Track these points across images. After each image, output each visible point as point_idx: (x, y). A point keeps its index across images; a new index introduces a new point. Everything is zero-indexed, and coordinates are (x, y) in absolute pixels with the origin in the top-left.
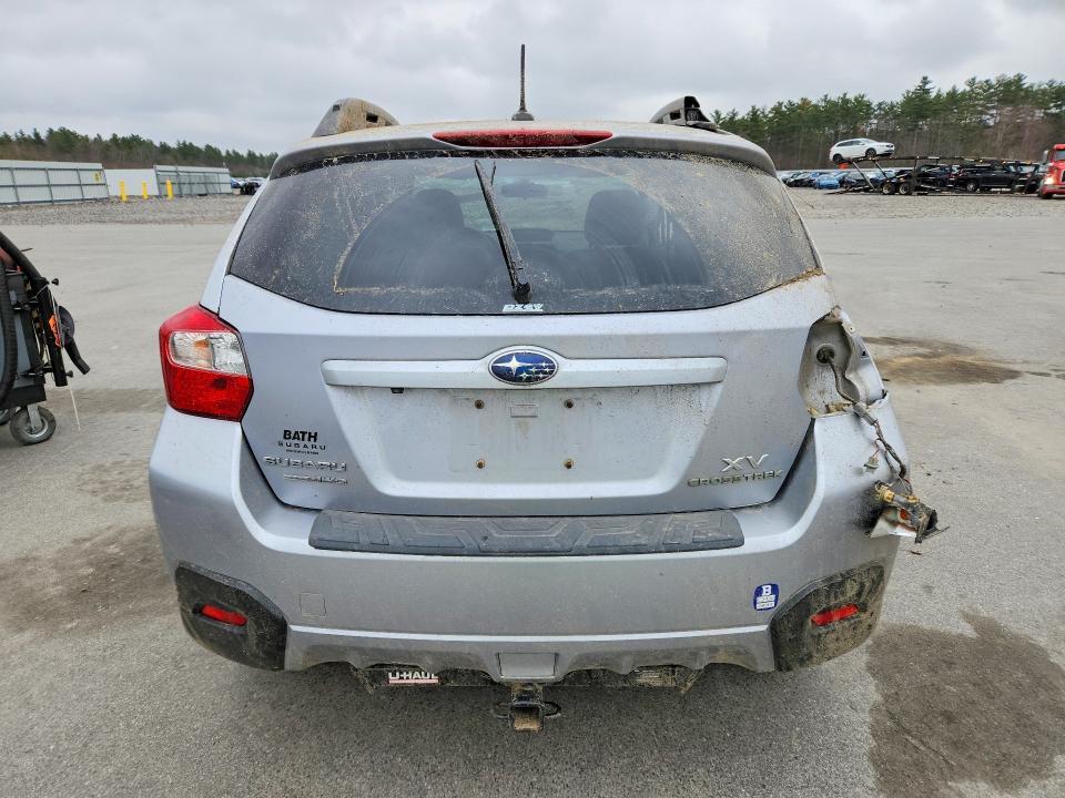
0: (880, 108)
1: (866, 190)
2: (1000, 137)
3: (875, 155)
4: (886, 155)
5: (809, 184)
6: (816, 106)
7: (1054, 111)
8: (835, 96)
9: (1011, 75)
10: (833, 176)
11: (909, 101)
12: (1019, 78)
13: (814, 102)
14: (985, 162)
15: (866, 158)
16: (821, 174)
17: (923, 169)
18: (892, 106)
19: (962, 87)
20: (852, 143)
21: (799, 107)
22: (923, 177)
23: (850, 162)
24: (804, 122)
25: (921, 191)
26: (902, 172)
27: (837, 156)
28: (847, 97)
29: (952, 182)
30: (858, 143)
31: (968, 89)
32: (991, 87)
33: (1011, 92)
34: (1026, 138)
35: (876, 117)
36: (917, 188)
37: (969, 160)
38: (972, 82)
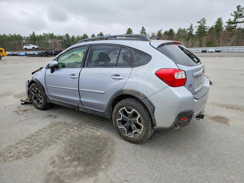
0: (24, 38)
1: (35, 56)
2: (53, 45)
3: (35, 48)
4: (37, 48)
5: (17, 55)
6: (8, 36)
7: (60, 41)
8: (12, 34)
9: (51, 33)
10: (22, 53)
11: (31, 37)
12: (53, 34)
13: (7, 35)
14: (59, 50)
15: (33, 49)
16: (19, 53)
17: (47, 52)
18: (28, 38)
19: (42, 35)
20: (28, 46)
21: (3, 36)
22: (47, 53)
23: (29, 50)
24: (6, 40)
25: (48, 56)
26: (42, 52)
27: (25, 48)
28: (16, 34)
29: (53, 54)
30: (30, 45)
31: (43, 35)
32: (48, 35)
33: (52, 36)
34: (58, 46)
35: (24, 40)
36: (47, 56)
37: (55, 50)
38: (44, 34)
